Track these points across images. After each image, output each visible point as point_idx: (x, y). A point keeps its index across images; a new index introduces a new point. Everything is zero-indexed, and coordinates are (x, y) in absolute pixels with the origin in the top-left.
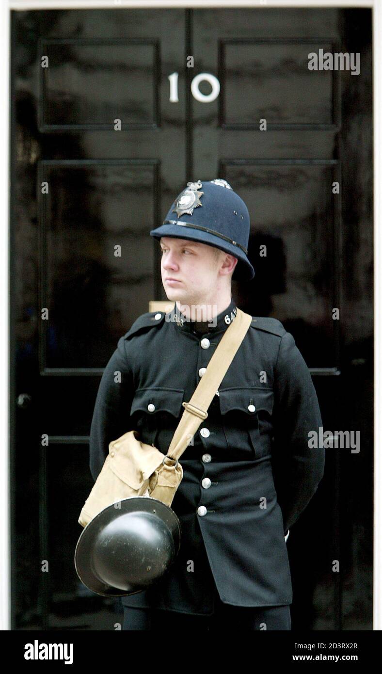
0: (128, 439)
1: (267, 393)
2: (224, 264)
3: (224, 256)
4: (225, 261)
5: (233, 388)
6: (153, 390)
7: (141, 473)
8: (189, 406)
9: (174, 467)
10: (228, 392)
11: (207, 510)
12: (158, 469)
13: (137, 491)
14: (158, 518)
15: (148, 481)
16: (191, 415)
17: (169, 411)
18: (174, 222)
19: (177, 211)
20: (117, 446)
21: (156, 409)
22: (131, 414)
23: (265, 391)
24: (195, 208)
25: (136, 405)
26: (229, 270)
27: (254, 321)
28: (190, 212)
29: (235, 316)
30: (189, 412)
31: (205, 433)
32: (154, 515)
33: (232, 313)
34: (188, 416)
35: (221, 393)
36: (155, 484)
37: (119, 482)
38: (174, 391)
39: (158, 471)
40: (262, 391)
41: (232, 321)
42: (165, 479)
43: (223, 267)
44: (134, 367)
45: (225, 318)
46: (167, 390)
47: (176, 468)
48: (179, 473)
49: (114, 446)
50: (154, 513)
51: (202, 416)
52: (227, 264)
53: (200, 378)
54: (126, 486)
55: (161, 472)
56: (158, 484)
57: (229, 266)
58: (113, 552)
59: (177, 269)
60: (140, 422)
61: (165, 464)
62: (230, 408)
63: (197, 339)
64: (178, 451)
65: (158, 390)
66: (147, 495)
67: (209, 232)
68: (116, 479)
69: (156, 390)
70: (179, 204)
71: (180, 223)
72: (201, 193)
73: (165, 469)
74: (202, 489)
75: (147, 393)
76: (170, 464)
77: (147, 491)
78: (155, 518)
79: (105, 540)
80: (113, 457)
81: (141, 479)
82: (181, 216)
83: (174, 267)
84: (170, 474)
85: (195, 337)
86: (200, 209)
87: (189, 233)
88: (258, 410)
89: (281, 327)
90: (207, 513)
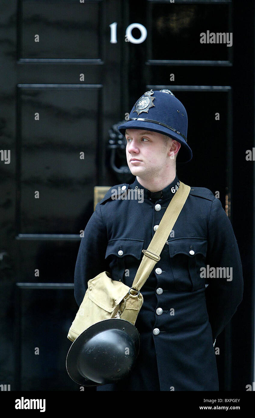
0: (103, 278)
1: (202, 241)
2: (171, 148)
3: (171, 142)
4: (172, 146)
5: (178, 238)
6: (122, 240)
7: (114, 301)
8: (147, 252)
9: (137, 296)
10: (175, 241)
11: (160, 330)
12: (126, 298)
13: (110, 313)
14: (126, 333)
15: (119, 306)
16: (148, 258)
17: (133, 255)
18: (135, 119)
19: (137, 111)
20: (94, 282)
21: (124, 253)
22: (106, 257)
23: (201, 240)
24: (150, 108)
25: (109, 251)
26: (175, 153)
27: (192, 190)
28: (146, 111)
29: (179, 187)
30: (147, 256)
31: (159, 271)
32: (123, 332)
33: (176, 186)
34: (146, 259)
35: (170, 242)
36: (124, 308)
37: (97, 308)
38: (136, 241)
39: (126, 299)
40: (199, 240)
41: (176, 191)
42: (130, 304)
43: (171, 151)
44: (107, 224)
45: (172, 189)
46: (132, 240)
47: (138, 296)
48: (141, 300)
49: (91, 283)
50: (124, 329)
51: (156, 259)
52: (173, 148)
53: (155, 232)
54: (103, 310)
55: (128, 299)
56: (126, 308)
57: (175, 150)
58: (95, 358)
59: (138, 152)
60: (111, 264)
61: (131, 293)
62: (176, 253)
63: (152, 203)
64: (140, 284)
65: (126, 240)
66: (118, 317)
67: (160, 125)
68: (95, 306)
69: (124, 240)
70: (138, 106)
71: (139, 119)
72: (153, 98)
73: (131, 297)
74: (156, 316)
75: (117, 242)
76: (134, 294)
77: (118, 314)
78: (124, 333)
79: (89, 350)
80: (91, 290)
81: (114, 305)
82: (140, 114)
83: (136, 150)
84: (134, 300)
85: (150, 202)
86: (153, 108)
87: (147, 125)
88: (197, 253)
89: (212, 194)
90: (160, 333)
